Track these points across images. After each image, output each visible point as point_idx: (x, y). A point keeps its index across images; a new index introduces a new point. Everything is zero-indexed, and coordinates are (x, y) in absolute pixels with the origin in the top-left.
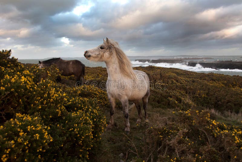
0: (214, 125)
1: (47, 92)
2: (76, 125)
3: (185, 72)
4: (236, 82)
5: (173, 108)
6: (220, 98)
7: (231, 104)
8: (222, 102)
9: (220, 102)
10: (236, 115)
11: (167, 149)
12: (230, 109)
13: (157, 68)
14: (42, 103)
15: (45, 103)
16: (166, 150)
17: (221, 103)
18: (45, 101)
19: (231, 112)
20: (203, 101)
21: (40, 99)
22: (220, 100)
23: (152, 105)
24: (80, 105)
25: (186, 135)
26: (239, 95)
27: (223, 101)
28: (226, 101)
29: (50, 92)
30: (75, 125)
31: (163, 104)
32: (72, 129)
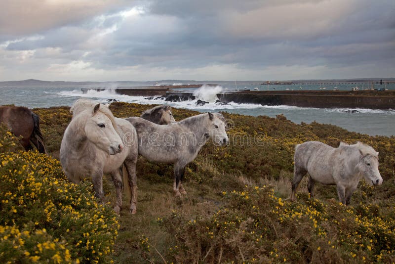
0: (281, 206)
1: (23, 181)
2: (88, 234)
3: (182, 113)
4: (262, 128)
5: (185, 182)
6: (250, 157)
7: (268, 166)
8: (255, 163)
9: (251, 164)
10: (276, 182)
11: (221, 252)
12: (267, 173)
13: (129, 106)
14: (16, 202)
15: (21, 202)
16: (221, 254)
17: (253, 166)
18: (22, 197)
19: (269, 179)
20: (227, 165)
21: (11, 196)
22: (251, 161)
23: (149, 179)
24: (67, 197)
25: (251, 227)
26: (276, 150)
27: (255, 161)
28: (259, 161)
29: (27, 180)
30: (84, 234)
31: (169, 176)
32: (81, 242)
